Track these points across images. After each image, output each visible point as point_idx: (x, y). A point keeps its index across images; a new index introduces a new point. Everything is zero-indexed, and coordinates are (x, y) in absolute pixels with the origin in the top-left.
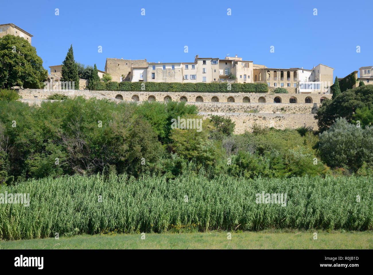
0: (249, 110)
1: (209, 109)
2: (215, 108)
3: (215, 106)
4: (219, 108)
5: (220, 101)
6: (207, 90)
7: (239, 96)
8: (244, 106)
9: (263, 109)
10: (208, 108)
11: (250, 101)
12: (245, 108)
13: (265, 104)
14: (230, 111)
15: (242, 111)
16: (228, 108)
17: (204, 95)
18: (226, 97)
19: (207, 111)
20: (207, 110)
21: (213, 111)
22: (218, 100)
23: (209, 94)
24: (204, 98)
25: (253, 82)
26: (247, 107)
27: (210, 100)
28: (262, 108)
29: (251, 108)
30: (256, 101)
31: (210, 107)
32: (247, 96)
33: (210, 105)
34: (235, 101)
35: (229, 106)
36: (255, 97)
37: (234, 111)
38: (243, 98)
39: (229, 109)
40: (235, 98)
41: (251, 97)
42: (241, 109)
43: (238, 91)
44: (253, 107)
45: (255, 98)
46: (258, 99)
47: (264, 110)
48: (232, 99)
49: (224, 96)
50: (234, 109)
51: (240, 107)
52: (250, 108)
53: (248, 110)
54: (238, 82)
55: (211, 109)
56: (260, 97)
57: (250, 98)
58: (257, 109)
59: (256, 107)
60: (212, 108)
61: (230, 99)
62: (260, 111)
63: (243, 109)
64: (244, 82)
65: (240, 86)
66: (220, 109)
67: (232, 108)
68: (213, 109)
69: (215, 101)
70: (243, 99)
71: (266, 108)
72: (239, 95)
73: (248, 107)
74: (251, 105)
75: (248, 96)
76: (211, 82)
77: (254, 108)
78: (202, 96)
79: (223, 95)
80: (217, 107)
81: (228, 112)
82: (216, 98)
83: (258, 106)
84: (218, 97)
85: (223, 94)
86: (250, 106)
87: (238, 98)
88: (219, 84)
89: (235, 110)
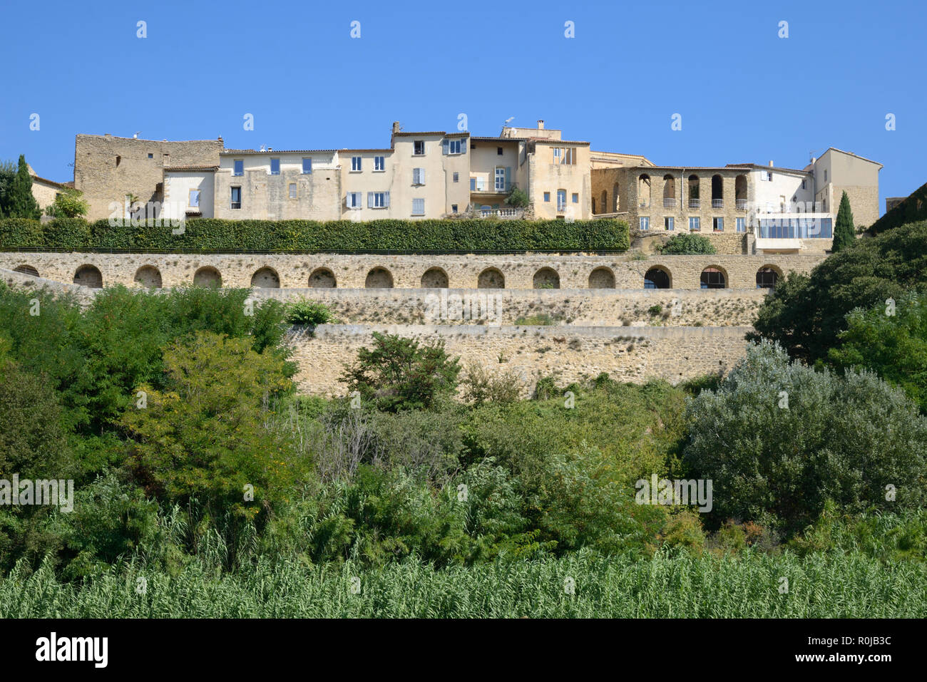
0: (532, 313)
1: (391, 313)
2: (412, 310)
3: (414, 303)
5: (453, 283)
6: (410, 246)
7: (519, 265)
8: (518, 300)
9: (586, 313)
10: (386, 310)
11: (559, 282)
12: (520, 308)
13: (593, 295)
15: (510, 318)
17: (394, 264)
18: (474, 269)
19: (385, 319)
20: (386, 316)
21: (406, 320)
22: (448, 281)
23: (413, 260)
24: (395, 274)
25: (591, 217)
26: (527, 304)
27: (418, 282)
28: (582, 306)
29: (541, 309)
30: (581, 283)
31: (396, 305)
32: (550, 265)
33: (396, 300)
34: (506, 283)
36: (576, 269)
38: (533, 272)
40: (506, 274)
41: (561, 268)
42: (508, 310)
43: (521, 248)
44: (549, 303)
45: (576, 274)
46: (588, 275)
47: (589, 314)
48: (496, 275)
49: (466, 266)
52: (537, 309)
53: (530, 314)
54: (537, 217)
55: (400, 315)
56: (595, 267)
57: (560, 273)
58: (563, 313)
59: (562, 304)
60: (400, 311)
61: (488, 279)
62: (574, 318)
63: (513, 313)
64: (558, 217)
65: (528, 232)
68: (406, 313)
69: (437, 283)
70: (535, 277)
71: (595, 306)
72: (522, 262)
73: (531, 306)
74: (543, 298)
75: (551, 266)
76: (442, 216)
77: (551, 307)
78: (389, 269)
79: (463, 263)
80: (420, 304)
82: (438, 275)
83: (567, 301)
84: (446, 269)
85: (463, 259)
86: (538, 302)
87: (516, 271)
88: (451, 225)
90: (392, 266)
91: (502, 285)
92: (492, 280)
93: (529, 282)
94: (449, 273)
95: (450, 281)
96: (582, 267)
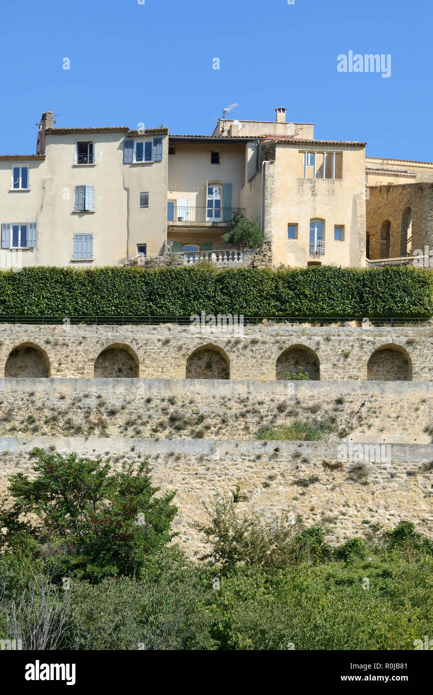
0: (284, 421)
1: (54, 419)
2: (88, 413)
3: (93, 402)
4: (112, 413)
5: (146, 371)
6: (75, 309)
7: (254, 342)
8: (259, 398)
9: (371, 421)
10: (48, 413)
11: (318, 370)
12: (263, 410)
13: (383, 391)
14: (178, 429)
15: (247, 429)
16: (164, 410)
17: (51, 339)
18: (180, 348)
19: (46, 429)
20: (46, 422)
21: (78, 430)
22: (137, 367)
23: (82, 333)
24: (52, 356)
25: (364, 264)
26: (274, 405)
27: (90, 369)
28: (364, 409)
29: (297, 414)
30: (354, 372)
31: (63, 405)
32: (304, 341)
33: (63, 398)
34: (232, 371)
35: (172, 401)
36: (347, 348)
37: (200, 427)
38: (276, 354)
39: (173, 419)
40: (232, 357)
41: (323, 347)
42: (243, 415)
43: (256, 314)
44: (311, 404)
45: (346, 356)
46: (366, 358)
47: (376, 422)
48: (215, 358)
49: (167, 342)
50: (201, 419)
51: (236, 408)
52: (290, 414)
53: (279, 422)
54: (276, 263)
55: (68, 422)
56: (378, 345)
57: (320, 355)
58: (333, 420)
59: (331, 406)
60: (70, 416)
61: (203, 363)
62: (352, 429)
63: (251, 419)
64: (310, 264)
65: (268, 286)
66: (121, 419)
67: (188, 414)
68: (78, 419)
69: (120, 370)
70: (279, 360)
71: (386, 410)
72: (258, 336)
73: (281, 408)
74: (300, 396)
75: (306, 343)
76: (122, 261)
77: (314, 410)
78: (43, 346)
79: (163, 338)
80: (101, 404)
81: (161, 435)
82: (121, 357)
83: (339, 402)
84: (134, 347)
85: (164, 330)
86: (292, 403)
87: (248, 352)
88: (143, 276)
89: (208, 421)
90: (48, 342)
91: (225, 374)
92: (209, 366)
93: (270, 369)
94: (140, 354)
95: (141, 367)
96: (357, 345)
